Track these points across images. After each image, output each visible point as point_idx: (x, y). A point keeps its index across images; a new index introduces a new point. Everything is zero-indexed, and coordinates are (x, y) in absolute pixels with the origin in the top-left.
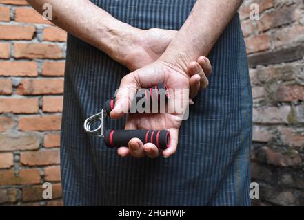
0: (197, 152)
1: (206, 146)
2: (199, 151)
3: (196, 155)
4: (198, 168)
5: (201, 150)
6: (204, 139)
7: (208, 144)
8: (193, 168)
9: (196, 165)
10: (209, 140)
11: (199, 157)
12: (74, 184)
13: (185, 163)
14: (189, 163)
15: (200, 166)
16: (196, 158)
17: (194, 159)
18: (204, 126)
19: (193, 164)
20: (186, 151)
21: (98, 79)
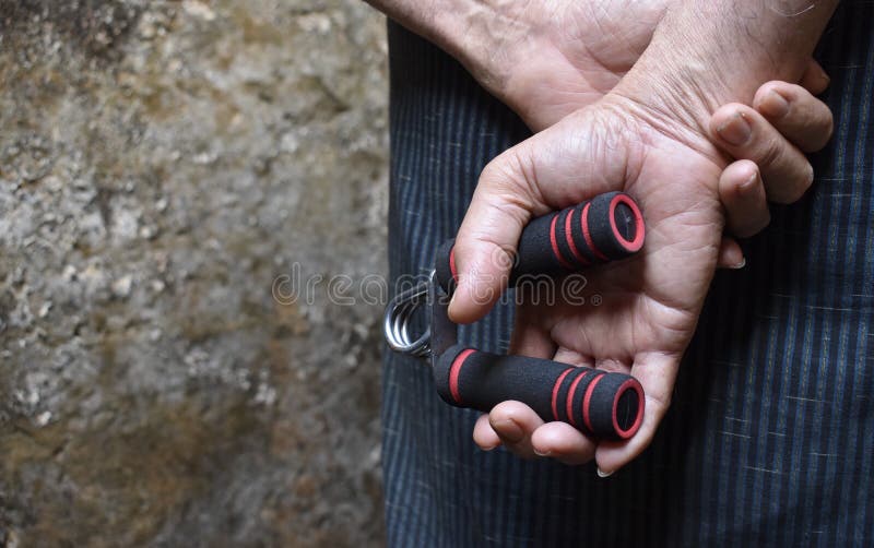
0: (772, 427)
1: (809, 408)
2: (782, 424)
3: (771, 440)
4: (776, 486)
5: (791, 420)
6: (804, 382)
7: (819, 404)
8: (758, 485)
9: (768, 477)
10: (821, 385)
11: (780, 447)
12: (415, 486)
13: (725, 463)
14: (744, 464)
15: (785, 481)
16: (771, 449)
17: (762, 452)
18: (809, 332)
19: (760, 469)
20: (730, 419)
21: (448, 149)
